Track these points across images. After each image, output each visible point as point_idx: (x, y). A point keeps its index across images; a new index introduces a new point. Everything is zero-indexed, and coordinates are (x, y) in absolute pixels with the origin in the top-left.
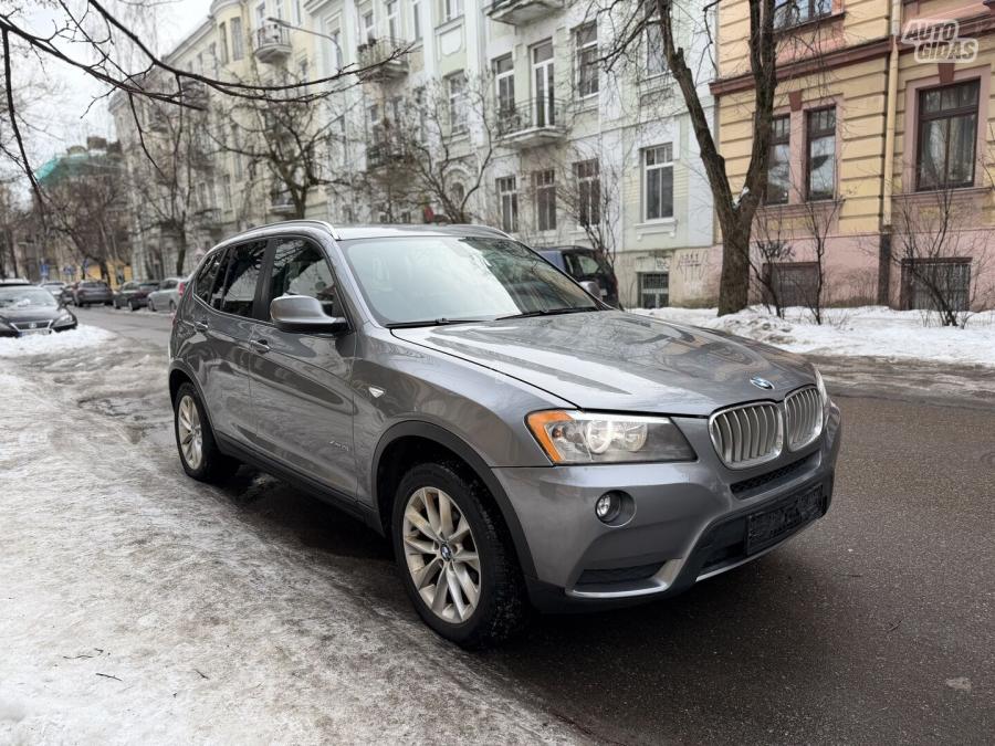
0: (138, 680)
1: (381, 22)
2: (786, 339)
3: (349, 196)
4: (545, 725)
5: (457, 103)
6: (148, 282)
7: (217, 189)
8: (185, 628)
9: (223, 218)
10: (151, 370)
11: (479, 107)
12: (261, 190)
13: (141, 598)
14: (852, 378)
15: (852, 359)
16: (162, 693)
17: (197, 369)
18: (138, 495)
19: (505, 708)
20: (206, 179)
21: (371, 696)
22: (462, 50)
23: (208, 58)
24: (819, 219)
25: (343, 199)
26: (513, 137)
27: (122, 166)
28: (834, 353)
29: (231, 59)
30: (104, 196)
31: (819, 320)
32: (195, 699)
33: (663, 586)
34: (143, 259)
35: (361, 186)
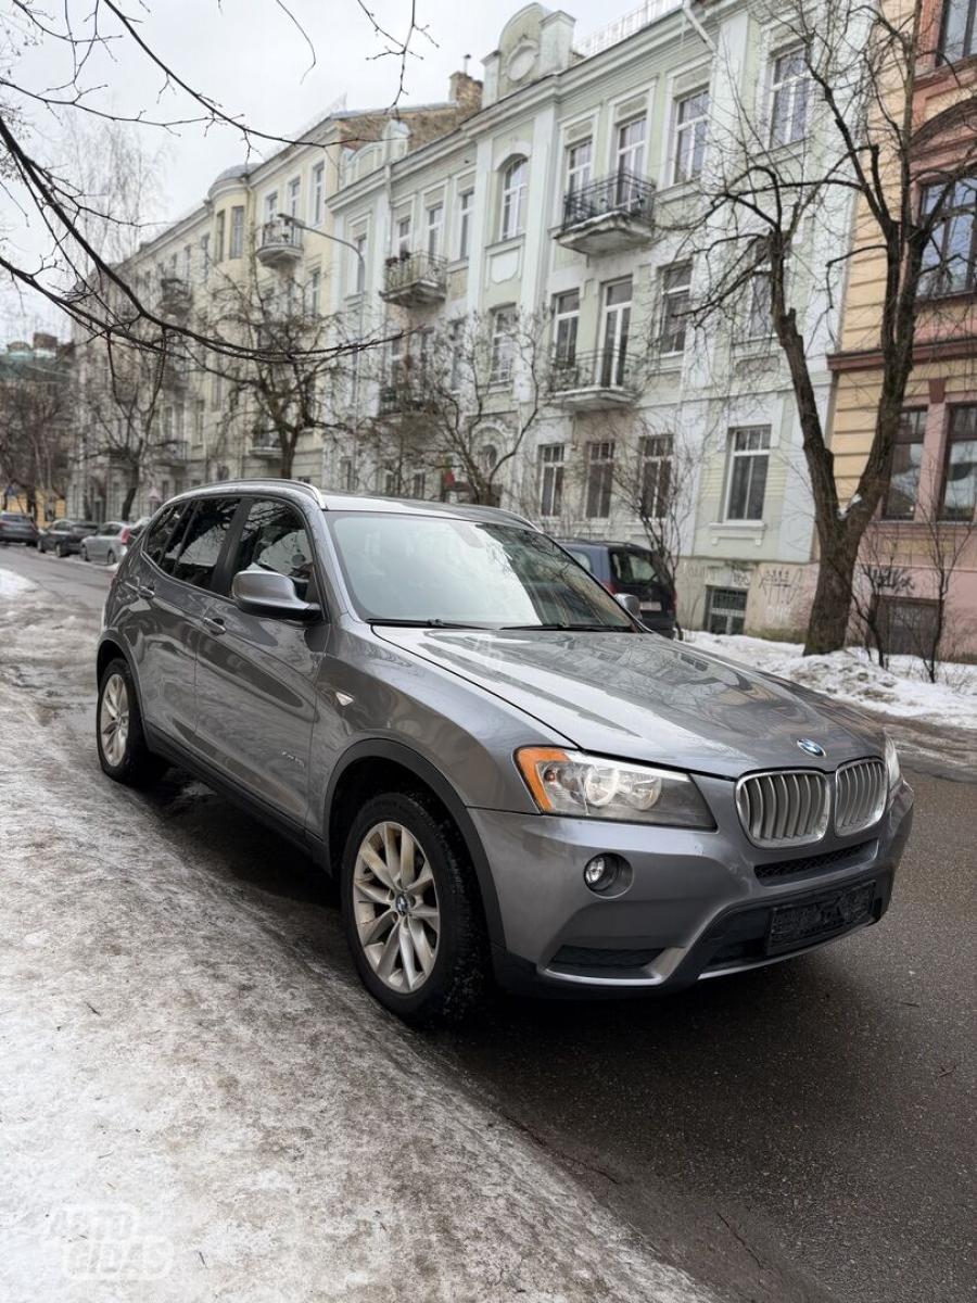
0: (18, 1005)
1: (418, 233)
2: (886, 696)
3: (350, 446)
4: (490, 1125)
5: (501, 345)
6: (84, 524)
7: (187, 416)
8: (81, 954)
9: (191, 455)
10: (75, 635)
11: (528, 353)
12: (242, 426)
13: (32, 911)
14: (963, 757)
15: (968, 732)
16: (44, 1024)
17: (134, 644)
18: (42, 789)
19: (446, 1100)
20: (175, 403)
21: (288, 1062)
22: (517, 279)
23: (197, 253)
24: (946, 546)
25: (343, 449)
26: (567, 396)
27: (72, 373)
28: (945, 721)
29: (226, 258)
30: (44, 408)
31: (932, 677)
32: (81, 1036)
33: (657, 979)
34: (82, 493)
35: (368, 436)
